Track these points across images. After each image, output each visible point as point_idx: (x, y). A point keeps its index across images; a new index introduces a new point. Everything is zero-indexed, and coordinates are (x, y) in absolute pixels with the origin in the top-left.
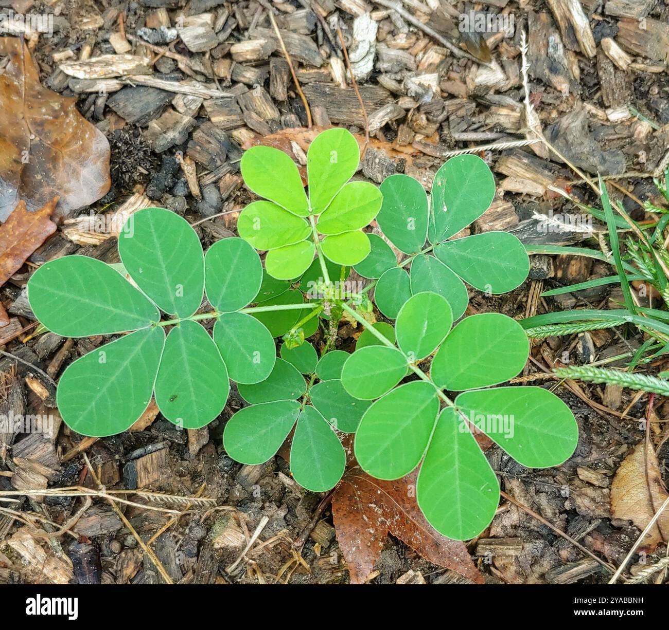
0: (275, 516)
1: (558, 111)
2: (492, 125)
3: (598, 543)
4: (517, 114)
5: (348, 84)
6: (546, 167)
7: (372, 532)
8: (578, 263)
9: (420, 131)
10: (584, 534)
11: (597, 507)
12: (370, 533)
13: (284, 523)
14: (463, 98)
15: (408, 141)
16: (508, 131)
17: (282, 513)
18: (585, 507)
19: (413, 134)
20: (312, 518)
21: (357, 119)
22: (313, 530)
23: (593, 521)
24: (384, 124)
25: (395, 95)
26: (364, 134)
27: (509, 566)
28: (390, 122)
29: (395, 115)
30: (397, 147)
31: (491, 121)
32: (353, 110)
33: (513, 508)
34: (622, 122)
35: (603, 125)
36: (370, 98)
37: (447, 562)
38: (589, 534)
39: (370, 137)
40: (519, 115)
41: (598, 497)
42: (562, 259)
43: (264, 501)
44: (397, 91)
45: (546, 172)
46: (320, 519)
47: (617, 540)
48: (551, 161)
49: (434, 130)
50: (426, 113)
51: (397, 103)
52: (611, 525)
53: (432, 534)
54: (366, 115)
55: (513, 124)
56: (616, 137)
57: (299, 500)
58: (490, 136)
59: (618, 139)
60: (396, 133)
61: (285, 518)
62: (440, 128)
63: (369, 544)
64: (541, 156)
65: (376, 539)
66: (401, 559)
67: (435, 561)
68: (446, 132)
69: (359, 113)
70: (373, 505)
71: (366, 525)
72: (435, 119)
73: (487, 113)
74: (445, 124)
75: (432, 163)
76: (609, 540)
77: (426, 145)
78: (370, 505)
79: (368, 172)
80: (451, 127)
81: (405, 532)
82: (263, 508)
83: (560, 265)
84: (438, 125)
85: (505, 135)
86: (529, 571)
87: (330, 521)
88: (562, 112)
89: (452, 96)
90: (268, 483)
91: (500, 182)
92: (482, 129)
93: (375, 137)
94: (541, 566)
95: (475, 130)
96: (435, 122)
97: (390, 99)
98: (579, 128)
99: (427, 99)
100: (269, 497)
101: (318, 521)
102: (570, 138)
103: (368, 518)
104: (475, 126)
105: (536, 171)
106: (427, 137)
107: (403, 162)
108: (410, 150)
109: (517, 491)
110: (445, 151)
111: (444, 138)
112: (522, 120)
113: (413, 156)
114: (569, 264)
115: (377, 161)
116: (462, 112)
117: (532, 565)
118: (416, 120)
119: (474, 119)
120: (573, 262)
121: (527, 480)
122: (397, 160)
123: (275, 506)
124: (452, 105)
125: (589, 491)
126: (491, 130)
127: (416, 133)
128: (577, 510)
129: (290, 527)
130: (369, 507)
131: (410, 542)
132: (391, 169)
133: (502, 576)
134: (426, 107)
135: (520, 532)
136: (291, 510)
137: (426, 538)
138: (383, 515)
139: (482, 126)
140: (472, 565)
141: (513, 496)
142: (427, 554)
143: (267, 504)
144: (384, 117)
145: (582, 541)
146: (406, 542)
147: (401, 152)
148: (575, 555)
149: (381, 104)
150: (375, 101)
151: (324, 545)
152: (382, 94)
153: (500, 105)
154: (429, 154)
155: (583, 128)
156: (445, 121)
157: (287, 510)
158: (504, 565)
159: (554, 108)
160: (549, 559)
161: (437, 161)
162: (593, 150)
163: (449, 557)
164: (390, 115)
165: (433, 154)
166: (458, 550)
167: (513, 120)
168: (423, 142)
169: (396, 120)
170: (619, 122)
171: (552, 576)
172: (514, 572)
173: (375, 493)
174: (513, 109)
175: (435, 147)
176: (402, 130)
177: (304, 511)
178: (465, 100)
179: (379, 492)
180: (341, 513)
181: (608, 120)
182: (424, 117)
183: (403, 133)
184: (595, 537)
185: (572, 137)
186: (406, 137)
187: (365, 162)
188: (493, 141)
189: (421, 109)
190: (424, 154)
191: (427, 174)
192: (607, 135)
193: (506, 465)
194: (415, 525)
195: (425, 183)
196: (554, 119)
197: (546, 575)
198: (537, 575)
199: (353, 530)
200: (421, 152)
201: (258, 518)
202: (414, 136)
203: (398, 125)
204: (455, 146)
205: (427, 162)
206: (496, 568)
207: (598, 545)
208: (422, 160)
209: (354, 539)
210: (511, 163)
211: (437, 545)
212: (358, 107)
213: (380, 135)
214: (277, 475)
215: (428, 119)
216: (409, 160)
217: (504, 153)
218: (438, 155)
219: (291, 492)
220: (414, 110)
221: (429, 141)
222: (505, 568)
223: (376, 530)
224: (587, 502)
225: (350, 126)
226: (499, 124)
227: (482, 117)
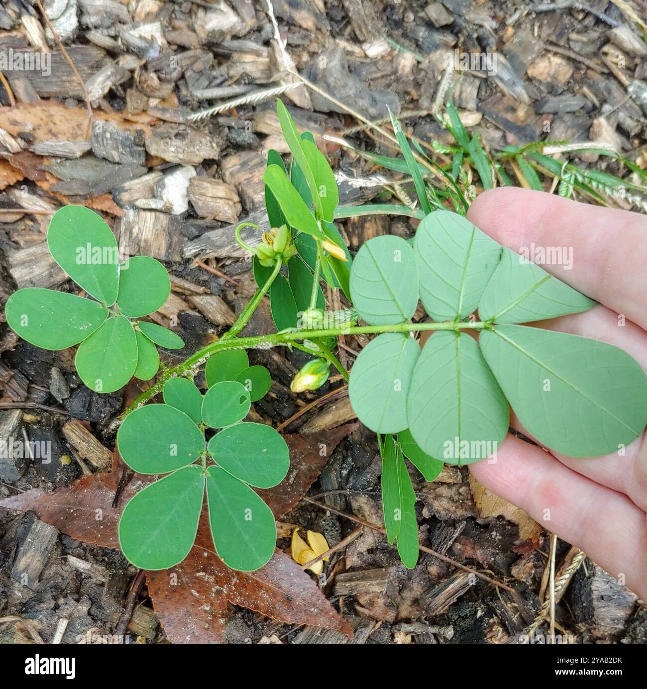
0: (76, 615)
1: (309, 52)
2: (237, 77)
3: (468, 548)
4: (265, 60)
5: (51, 47)
6: (310, 119)
7: (207, 608)
8: (374, 225)
9: (153, 94)
10: (451, 543)
11: (456, 507)
12: (205, 611)
13: (89, 620)
14: (196, 49)
15: (141, 107)
16: (258, 82)
17: (84, 608)
18: (445, 509)
19: (146, 99)
20: (125, 607)
21: (73, 89)
22: (130, 621)
23: (457, 525)
24: (106, 90)
25: (112, 54)
26: (85, 106)
27: (376, 600)
28: (114, 87)
29: (119, 77)
30: (130, 117)
31: (236, 72)
32: (64, 78)
33: (366, 529)
34: (383, 57)
35: (362, 63)
36: (83, 62)
37: (304, 618)
38: (455, 541)
39: (93, 109)
40: (268, 60)
41: (455, 494)
42: (354, 223)
43: (55, 598)
44: (114, 48)
45: (312, 124)
46: (135, 604)
47: (488, 541)
48: (315, 111)
49: (170, 91)
50: (156, 71)
51: (117, 63)
52: (477, 524)
53: (280, 588)
54: (82, 82)
55: (263, 71)
56: (379, 75)
57: (102, 585)
58: (237, 89)
59: (383, 77)
60: (124, 100)
61: (89, 613)
62: (177, 88)
63: (207, 626)
64: (302, 106)
65: (215, 616)
66: (249, 626)
67: (289, 620)
68: (184, 92)
69: (73, 81)
70: (201, 574)
71: (198, 602)
72: (168, 77)
73: (229, 63)
74: (181, 83)
75: (176, 131)
76: (478, 542)
77: (164, 110)
78: (198, 574)
79: (100, 151)
80: (190, 85)
81: (249, 596)
82: (56, 607)
83: (354, 231)
84: (173, 84)
85: (255, 86)
86: (398, 599)
87: (149, 604)
88: (314, 53)
89: (182, 48)
90: (56, 573)
91: (263, 143)
92: (227, 83)
93: (99, 108)
94: (411, 590)
95: (220, 85)
96: (169, 81)
97: (108, 60)
98: (339, 67)
99: (153, 54)
100: (62, 590)
101: (133, 608)
102: (331, 80)
103: (198, 592)
104: (218, 81)
105: (300, 125)
106: (163, 100)
107: (140, 133)
108: (145, 119)
109: (366, 509)
110: (188, 114)
111: (184, 100)
112: (273, 65)
113: (151, 126)
114: (363, 227)
115: (108, 135)
116: (198, 66)
117: (400, 591)
118: (146, 81)
119: (214, 73)
120: (367, 225)
121: (374, 493)
122: (133, 133)
123: (73, 601)
124: (185, 58)
125: (443, 490)
126: (237, 82)
127: (149, 97)
128: (437, 516)
129: (99, 623)
130: (197, 578)
131: (257, 607)
132: (128, 143)
133: (371, 614)
134: (154, 64)
135: (380, 556)
136: (93, 601)
137: (275, 595)
138: (217, 582)
139: (225, 80)
140: (333, 612)
141: (363, 516)
142: (279, 615)
143: (61, 601)
144: (104, 82)
145: (450, 552)
146: (251, 607)
147: (136, 122)
148: (445, 568)
149: (97, 66)
150: (90, 64)
151: (148, 636)
152: (98, 54)
153: (242, 51)
154: (170, 120)
155: (343, 67)
156: (180, 79)
157: (89, 603)
158: (370, 600)
159: (305, 49)
160: (418, 579)
161: (182, 127)
162: (360, 92)
163: (305, 611)
164: (113, 79)
165: (176, 120)
166: (314, 599)
167: (261, 67)
168: (160, 106)
169: (121, 85)
170: (379, 58)
171: (428, 601)
172: (383, 606)
173: (201, 557)
174: (258, 54)
175: (176, 112)
176: (131, 95)
177: (112, 601)
178: (199, 52)
179: (206, 554)
180: (162, 595)
181: (366, 56)
182: (154, 76)
183: (133, 99)
184: (463, 542)
185: (333, 79)
186: (137, 103)
187: (93, 139)
188: (243, 94)
189: (149, 67)
190: (164, 121)
191: (174, 143)
192: (371, 73)
193: (347, 482)
194: (257, 582)
195: (174, 155)
196: (306, 63)
197: (421, 602)
198: (409, 602)
199: (182, 612)
200: (160, 120)
201: (53, 622)
202: (148, 101)
203: (125, 91)
204: (199, 107)
205: (171, 130)
206: (362, 606)
207: (469, 552)
208: (162, 129)
209: (186, 624)
210: (270, 119)
211: (288, 600)
212: (70, 73)
213: (105, 105)
214: (66, 560)
215: (160, 79)
216: (148, 130)
217: (258, 109)
218: (181, 120)
219: (90, 577)
220: (141, 67)
221: (166, 105)
222: (372, 604)
223: (212, 604)
224: (445, 503)
225: (65, 99)
226: (245, 75)
227: (223, 69)
